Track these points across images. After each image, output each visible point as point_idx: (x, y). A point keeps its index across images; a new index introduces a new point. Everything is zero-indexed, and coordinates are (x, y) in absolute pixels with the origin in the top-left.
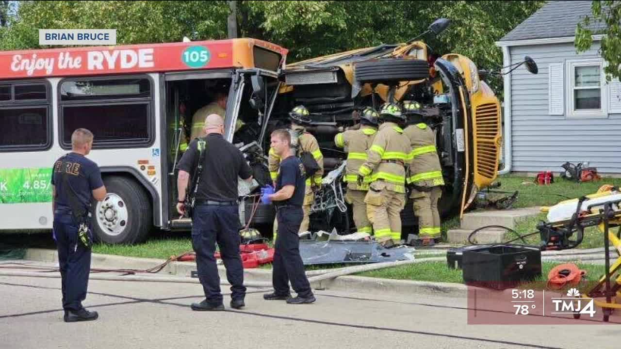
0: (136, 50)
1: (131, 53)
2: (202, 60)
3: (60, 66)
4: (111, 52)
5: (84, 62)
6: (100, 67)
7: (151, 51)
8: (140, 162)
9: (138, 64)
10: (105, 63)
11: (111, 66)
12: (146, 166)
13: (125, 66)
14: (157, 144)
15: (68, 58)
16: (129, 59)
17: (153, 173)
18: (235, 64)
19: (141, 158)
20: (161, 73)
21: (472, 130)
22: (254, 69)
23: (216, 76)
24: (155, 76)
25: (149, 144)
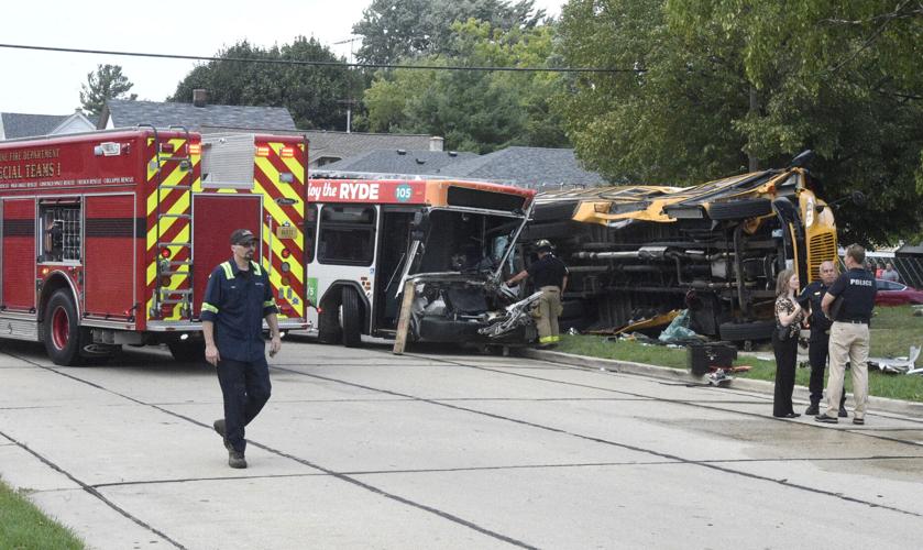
1: (366, 186)
2: (407, 196)
3: (325, 195)
4: (354, 184)
5: (338, 193)
6: (347, 197)
7: (377, 185)
8: (362, 279)
9: (368, 196)
10: (350, 194)
11: (353, 197)
12: (366, 282)
13: (362, 197)
14: (374, 266)
15: (329, 188)
16: (364, 191)
17: (369, 288)
18: (425, 202)
19: (363, 275)
20: (382, 205)
21: (806, 258)
22: (446, 207)
23: (413, 210)
24: (378, 208)
25: (369, 264)
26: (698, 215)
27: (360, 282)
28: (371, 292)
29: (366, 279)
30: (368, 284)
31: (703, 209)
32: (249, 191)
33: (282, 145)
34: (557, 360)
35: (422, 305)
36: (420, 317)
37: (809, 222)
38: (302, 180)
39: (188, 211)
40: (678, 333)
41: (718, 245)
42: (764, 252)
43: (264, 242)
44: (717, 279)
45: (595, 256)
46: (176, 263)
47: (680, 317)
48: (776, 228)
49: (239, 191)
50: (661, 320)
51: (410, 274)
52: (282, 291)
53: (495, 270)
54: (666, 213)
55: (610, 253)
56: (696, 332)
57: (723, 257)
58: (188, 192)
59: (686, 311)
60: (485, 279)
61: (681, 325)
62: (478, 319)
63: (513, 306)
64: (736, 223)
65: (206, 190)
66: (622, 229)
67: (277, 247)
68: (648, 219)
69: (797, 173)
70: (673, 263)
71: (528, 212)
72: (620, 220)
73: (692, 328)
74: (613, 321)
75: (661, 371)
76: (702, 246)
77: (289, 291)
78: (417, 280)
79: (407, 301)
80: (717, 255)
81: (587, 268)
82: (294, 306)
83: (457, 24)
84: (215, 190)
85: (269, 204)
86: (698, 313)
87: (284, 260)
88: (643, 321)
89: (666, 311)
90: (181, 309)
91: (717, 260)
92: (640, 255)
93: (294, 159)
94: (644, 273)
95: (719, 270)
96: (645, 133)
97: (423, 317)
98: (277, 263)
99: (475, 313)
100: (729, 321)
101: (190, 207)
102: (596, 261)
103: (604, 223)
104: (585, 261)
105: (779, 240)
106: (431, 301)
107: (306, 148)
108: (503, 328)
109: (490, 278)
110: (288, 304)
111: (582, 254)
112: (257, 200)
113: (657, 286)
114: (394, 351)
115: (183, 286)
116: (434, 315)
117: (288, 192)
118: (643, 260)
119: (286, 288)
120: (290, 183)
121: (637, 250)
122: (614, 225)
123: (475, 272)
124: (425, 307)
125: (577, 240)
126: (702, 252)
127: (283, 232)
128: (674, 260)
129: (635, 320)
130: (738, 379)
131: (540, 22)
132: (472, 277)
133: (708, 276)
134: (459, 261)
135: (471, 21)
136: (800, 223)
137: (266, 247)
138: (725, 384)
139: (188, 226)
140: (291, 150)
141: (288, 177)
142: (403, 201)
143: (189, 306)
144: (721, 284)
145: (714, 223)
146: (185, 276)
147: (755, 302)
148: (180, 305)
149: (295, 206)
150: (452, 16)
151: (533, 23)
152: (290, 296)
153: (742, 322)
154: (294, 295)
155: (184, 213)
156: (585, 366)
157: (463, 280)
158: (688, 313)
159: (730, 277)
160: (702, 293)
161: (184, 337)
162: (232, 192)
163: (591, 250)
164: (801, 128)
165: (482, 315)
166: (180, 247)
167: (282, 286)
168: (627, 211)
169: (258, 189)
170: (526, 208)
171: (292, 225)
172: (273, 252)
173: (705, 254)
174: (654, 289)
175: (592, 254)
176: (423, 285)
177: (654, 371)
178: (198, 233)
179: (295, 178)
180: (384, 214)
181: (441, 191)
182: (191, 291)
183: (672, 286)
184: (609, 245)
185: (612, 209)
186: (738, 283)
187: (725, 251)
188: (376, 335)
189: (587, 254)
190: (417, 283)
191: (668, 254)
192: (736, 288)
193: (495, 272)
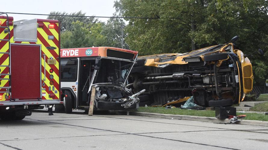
0: (74, 50)
1: (73, 51)
2: (91, 54)
4: (68, 50)
5: (62, 54)
6: (65, 55)
7: (78, 50)
8: (73, 86)
9: (74, 55)
10: (67, 54)
12: (74, 88)
13: (72, 55)
14: (77, 81)
16: (72, 53)
17: (76, 90)
18: (99, 55)
19: (73, 85)
20: (80, 57)
21: (242, 75)
22: (107, 57)
23: (94, 59)
24: (78, 59)
25: (75, 81)
26: (198, 60)
27: (72, 88)
28: (77, 91)
29: (74, 86)
30: (75, 88)
31: (200, 58)
32: (35, 43)
33: (49, 23)
34: (151, 116)
35: (98, 96)
36: (97, 100)
37: (242, 61)
38: (58, 39)
39: (8, 51)
40: (190, 105)
41: (206, 71)
42: (225, 73)
43: (42, 66)
44: (205, 84)
45: (154, 78)
46: (3, 74)
47: (190, 99)
48: (230, 64)
49: (31, 43)
50: (181, 100)
51: (93, 83)
52: (50, 87)
53: (123, 82)
54: (184, 60)
55: (161, 77)
56: (197, 104)
57: (208, 76)
58: (8, 42)
59: (192, 97)
60: (120, 86)
61: (191, 102)
62: (119, 101)
63: (133, 96)
64: (214, 63)
65: (16, 42)
66: (165, 68)
67: (48, 68)
68: (175, 63)
69: (230, 45)
70: (187, 79)
71: (135, 60)
72: (163, 65)
73: (194, 103)
74: (160, 102)
75: (203, 118)
76: (199, 72)
77: (53, 88)
78: (96, 86)
79: (93, 94)
80: (206, 75)
81: (151, 83)
82: (56, 94)
83: (73, 22)
84: (20, 42)
85: (44, 49)
86: (197, 97)
87: (51, 74)
88: (173, 101)
89: (183, 98)
90: (6, 95)
91: (206, 77)
92: (173, 77)
93: (54, 30)
94: (173, 83)
95: (206, 80)
96: (159, 39)
97: (99, 100)
98: (48, 76)
99: (118, 99)
100: (212, 99)
101: (9, 49)
102: (155, 80)
103: (157, 66)
104: (151, 80)
105: (232, 68)
106: (102, 94)
107: (59, 25)
108: (131, 104)
109: (122, 85)
110: (53, 93)
111: (148, 78)
112: (39, 47)
113: (179, 88)
114: (89, 114)
115: (6, 85)
116: (103, 100)
117: (52, 44)
118: (175, 78)
119: (52, 86)
120: (53, 40)
121: (172, 75)
122: (161, 66)
123: (117, 83)
124: (99, 96)
125: (146, 72)
126: (200, 74)
127: (50, 62)
128: (188, 78)
129: (170, 101)
130: (243, 120)
131: (97, 22)
132: (116, 85)
133: (202, 83)
134: (111, 79)
135: (77, 21)
136: (239, 62)
137: (43, 68)
138: (237, 123)
139: (8, 58)
140: (53, 26)
141: (52, 37)
142: (89, 56)
143: (9, 94)
144: (208, 86)
145: (205, 63)
146: (8, 80)
147: (222, 92)
148: (5, 94)
149: (55, 50)
150: (71, 21)
151: (95, 22)
152: (53, 90)
153: (217, 100)
154: (55, 89)
155: (7, 52)
156: (165, 118)
157: (113, 86)
158: (193, 97)
159: (211, 83)
160: (199, 90)
161: (8, 108)
162: (28, 43)
163: (152, 76)
164: (213, 34)
165: (120, 100)
166: (5, 67)
167: (50, 85)
168: (166, 61)
169: (39, 42)
170: (134, 59)
171: (54, 58)
172: (46, 70)
173: (201, 75)
174: (178, 89)
175: (153, 78)
176: (99, 88)
177: (199, 118)
178: (13, 61)
179: (55, 38)
180: (81, 61)
181: (105, 51)
182: (10, 87)
183: (186, 88)
184: (159, 74)
185: (160, 61)
186: (216, 85)
187: (210, 73)
188: (79, 108)
189: (151, 78)
190: (97, 87)
191: (185, 76)
192: (215, 87)
193: (123, 83)
